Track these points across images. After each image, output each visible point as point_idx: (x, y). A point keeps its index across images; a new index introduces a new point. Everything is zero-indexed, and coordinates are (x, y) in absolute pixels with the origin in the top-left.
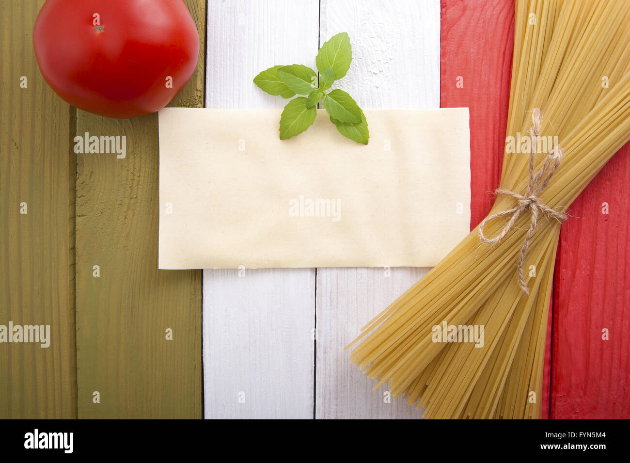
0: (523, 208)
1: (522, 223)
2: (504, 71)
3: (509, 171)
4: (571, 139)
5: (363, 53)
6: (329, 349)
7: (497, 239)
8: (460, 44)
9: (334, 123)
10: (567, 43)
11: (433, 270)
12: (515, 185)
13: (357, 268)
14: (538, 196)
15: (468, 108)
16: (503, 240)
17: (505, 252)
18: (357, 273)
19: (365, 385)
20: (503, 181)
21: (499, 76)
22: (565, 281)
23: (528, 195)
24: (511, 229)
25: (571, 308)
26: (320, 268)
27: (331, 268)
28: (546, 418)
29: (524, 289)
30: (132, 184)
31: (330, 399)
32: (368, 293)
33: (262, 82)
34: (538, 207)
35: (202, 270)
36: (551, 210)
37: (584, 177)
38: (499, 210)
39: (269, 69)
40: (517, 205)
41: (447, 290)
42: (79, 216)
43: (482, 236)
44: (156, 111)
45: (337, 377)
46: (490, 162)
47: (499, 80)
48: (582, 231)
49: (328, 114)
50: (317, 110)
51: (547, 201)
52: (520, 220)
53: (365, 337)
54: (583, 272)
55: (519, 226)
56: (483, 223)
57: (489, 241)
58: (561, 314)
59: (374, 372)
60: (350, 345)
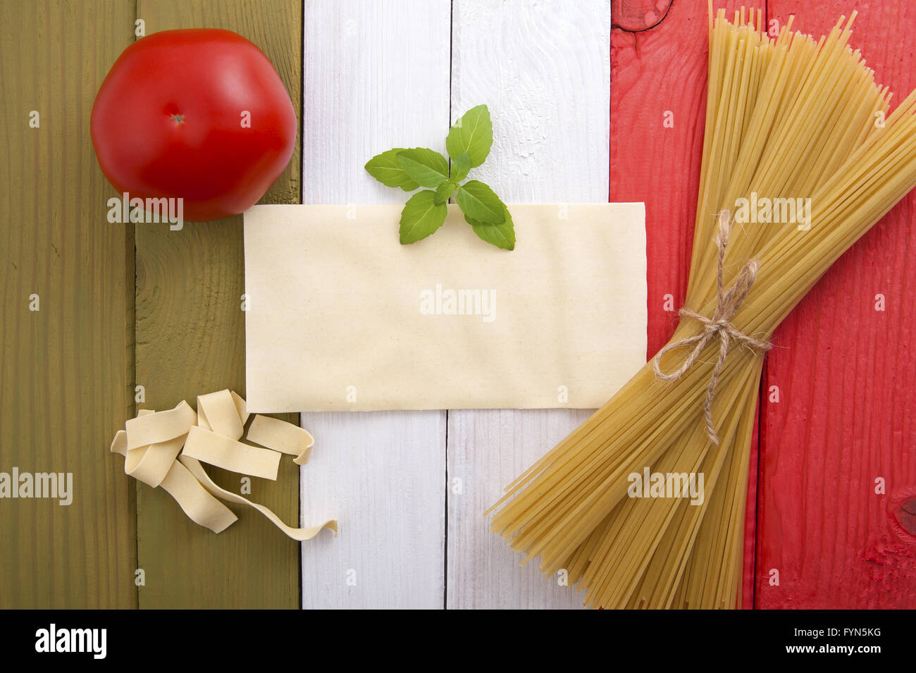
0: (710, 336)
1: (709, 354)
2: (693, 152)
3: (696, 286)
4: (774, 246)
5: (507, 130)
6: (463, 514)
7: (676, 374)
8: (635, 117)
9: (470, 223)
10: (772, 118)
11: (597, 413)
12: (703, 305)
13: (500, 410)
14: (730, 319)
15: (643, 203)
16: (684, 376)
17: (687, 391)
18: (500, 417)
19: (511, 563)
20: (689, 298)
21: (687, 157)
22: (773, 427)
23: (716, 319)
24: (695, 362)
25: (782, 463)
26: (452, 410)
27: (467, 410)
28: (749, 607)
29: (713, 438)
30: (209, 302)
31: (465, 580)
32: (514, 442)
33: (376, 168)
34: (729, 334)
35: (300, 414)
36: (747, 338)
37: (790, 296)
38: (682, 336)
39: (386, 152)
40: (703, 331)
41: (613, 439)
42: (140, 343)
43: (658, 371)
44: (241, 212)
45: (474, 551)
46: (674, 272)
47: (687, 164)
48: (797, 363)
49: (460, 211)
50: (448, 204)
51: (740, 327)
52: (707, 350)
53: (511, 498)
54: (798, 417)
55: (706, 357)
56: (660, 354)
57: (666, 377)
58: (769, 470)
59: (521, 543)
60: (491, 509)
